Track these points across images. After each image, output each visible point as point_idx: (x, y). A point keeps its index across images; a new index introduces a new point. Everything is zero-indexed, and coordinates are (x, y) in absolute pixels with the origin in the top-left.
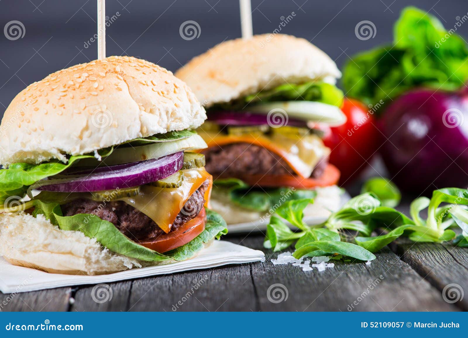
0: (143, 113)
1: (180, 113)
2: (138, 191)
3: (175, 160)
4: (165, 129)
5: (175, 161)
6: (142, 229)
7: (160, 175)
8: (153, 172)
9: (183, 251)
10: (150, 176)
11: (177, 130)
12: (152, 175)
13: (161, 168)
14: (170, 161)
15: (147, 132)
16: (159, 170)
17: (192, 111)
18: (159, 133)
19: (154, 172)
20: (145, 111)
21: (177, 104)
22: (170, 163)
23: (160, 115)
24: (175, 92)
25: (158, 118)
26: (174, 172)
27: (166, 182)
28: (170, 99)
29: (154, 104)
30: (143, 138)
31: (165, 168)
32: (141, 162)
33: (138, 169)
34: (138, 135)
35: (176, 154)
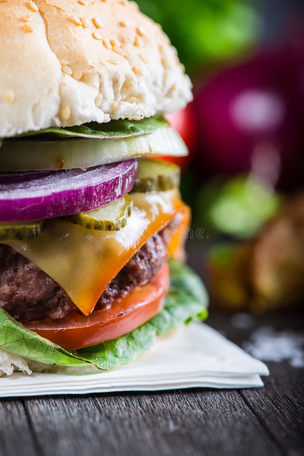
0: (68, 80)
1: (141, 85)
2: (39, 230)
3: (117, 176)
4: (106, 114)
5: (117, 178)
6: (40, 302)
7: (86, 204)
8: (72, 195)
9: (115, 349)
10: (65, 204)
11: (130, 118)
12: (68, 202)
13: (89, 190)
14: (109, 176)
15: (72, 117)
16: (85, 193)
17: (164, 83)
18: (94, 121)
19: (74, 196)
20: (72, 76)
21: (136, 68)
22: (106, 181)
23: (101, 86)
24: (136, 44)
25: (95, 92)
26: (113, 199)
27: (95, 218)
28: (125, 57)
29: (91, 65)
30: (62, 128)
31: (96, 191)
32: (53, 173)
33: (44, 186)
34: (53, 121)
35: (122, 163)
